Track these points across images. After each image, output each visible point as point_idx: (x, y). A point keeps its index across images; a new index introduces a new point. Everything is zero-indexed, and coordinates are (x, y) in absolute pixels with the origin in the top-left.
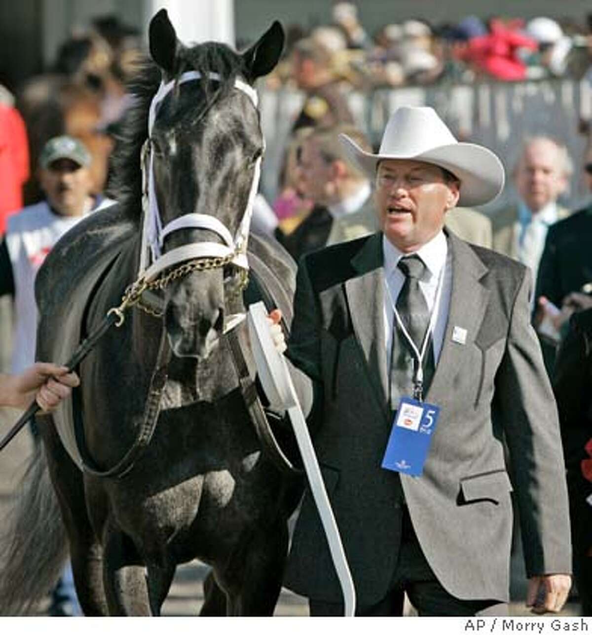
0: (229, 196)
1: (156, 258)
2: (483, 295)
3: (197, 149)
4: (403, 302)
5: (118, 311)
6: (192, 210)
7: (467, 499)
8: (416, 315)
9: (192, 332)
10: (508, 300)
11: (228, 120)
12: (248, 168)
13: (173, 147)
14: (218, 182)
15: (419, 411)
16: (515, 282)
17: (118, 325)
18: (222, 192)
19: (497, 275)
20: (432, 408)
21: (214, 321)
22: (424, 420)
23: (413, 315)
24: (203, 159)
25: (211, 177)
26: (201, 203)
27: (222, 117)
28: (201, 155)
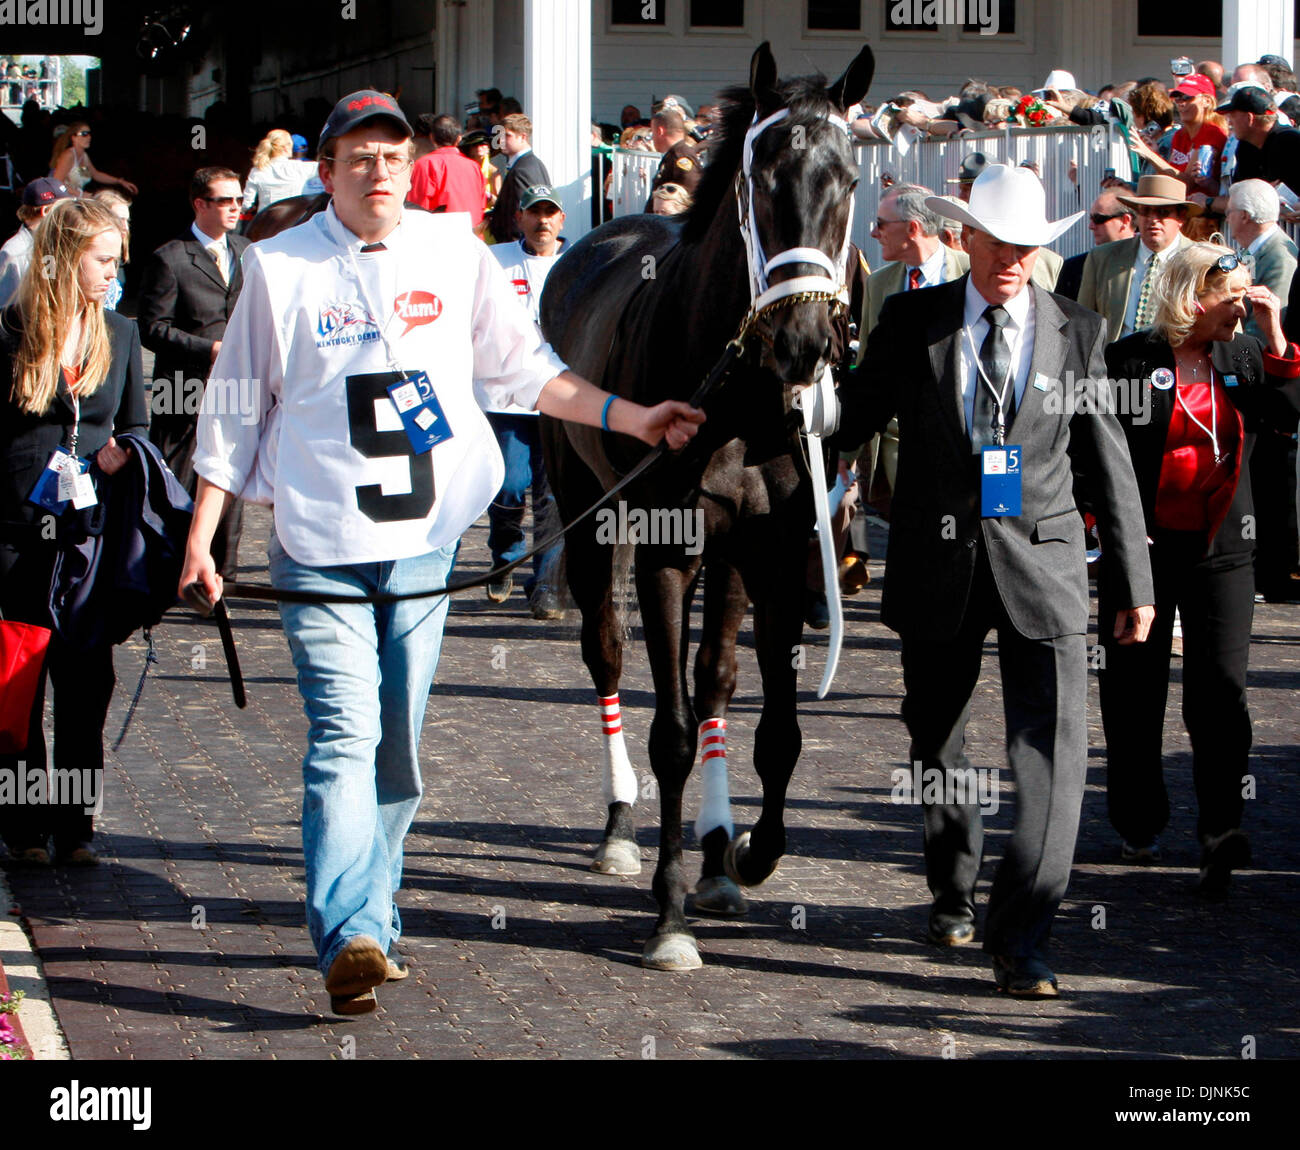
0: (830, 228)
1: (764, 289)
2: (1064, 344)
3: (797, 184)
4: (988, 350)
5: (737, 343)
6: (796, 244)
7: (1041, 539)
8: (1000, 361)
9: (801, 361)
10: (1085, 349)
11: (825, 153)
12: (845, 198)
13: (773, 184)
14: (819, 216)
15: (1002, 454)
16: (1092, 332)
17: (739, 356)
18: (824, 224)
19: (1077, 326)
20: (1014, 448)
21: (823, 351)
22: (1010, 462)
23: (998, 362)
24: (804, 194)
25: (813, 211)
26: (804, 238)
27: (820, 151)
28: (801, 190)
